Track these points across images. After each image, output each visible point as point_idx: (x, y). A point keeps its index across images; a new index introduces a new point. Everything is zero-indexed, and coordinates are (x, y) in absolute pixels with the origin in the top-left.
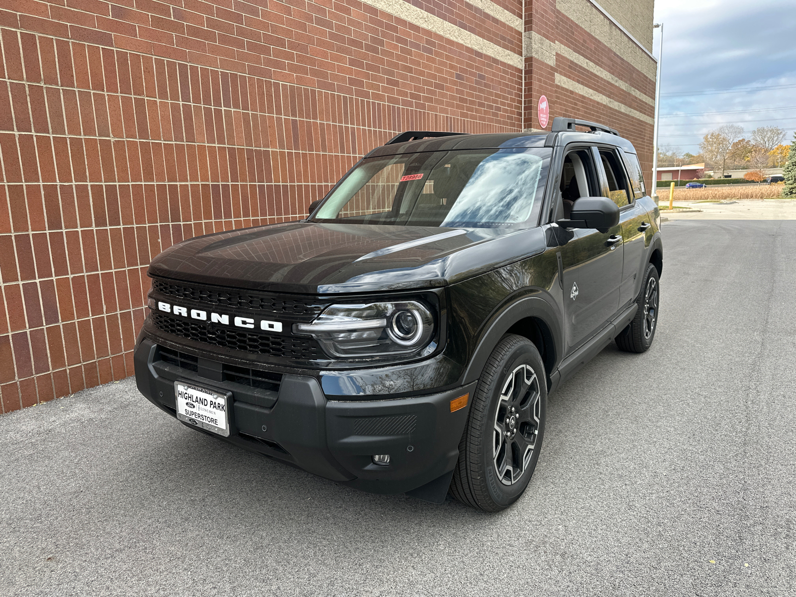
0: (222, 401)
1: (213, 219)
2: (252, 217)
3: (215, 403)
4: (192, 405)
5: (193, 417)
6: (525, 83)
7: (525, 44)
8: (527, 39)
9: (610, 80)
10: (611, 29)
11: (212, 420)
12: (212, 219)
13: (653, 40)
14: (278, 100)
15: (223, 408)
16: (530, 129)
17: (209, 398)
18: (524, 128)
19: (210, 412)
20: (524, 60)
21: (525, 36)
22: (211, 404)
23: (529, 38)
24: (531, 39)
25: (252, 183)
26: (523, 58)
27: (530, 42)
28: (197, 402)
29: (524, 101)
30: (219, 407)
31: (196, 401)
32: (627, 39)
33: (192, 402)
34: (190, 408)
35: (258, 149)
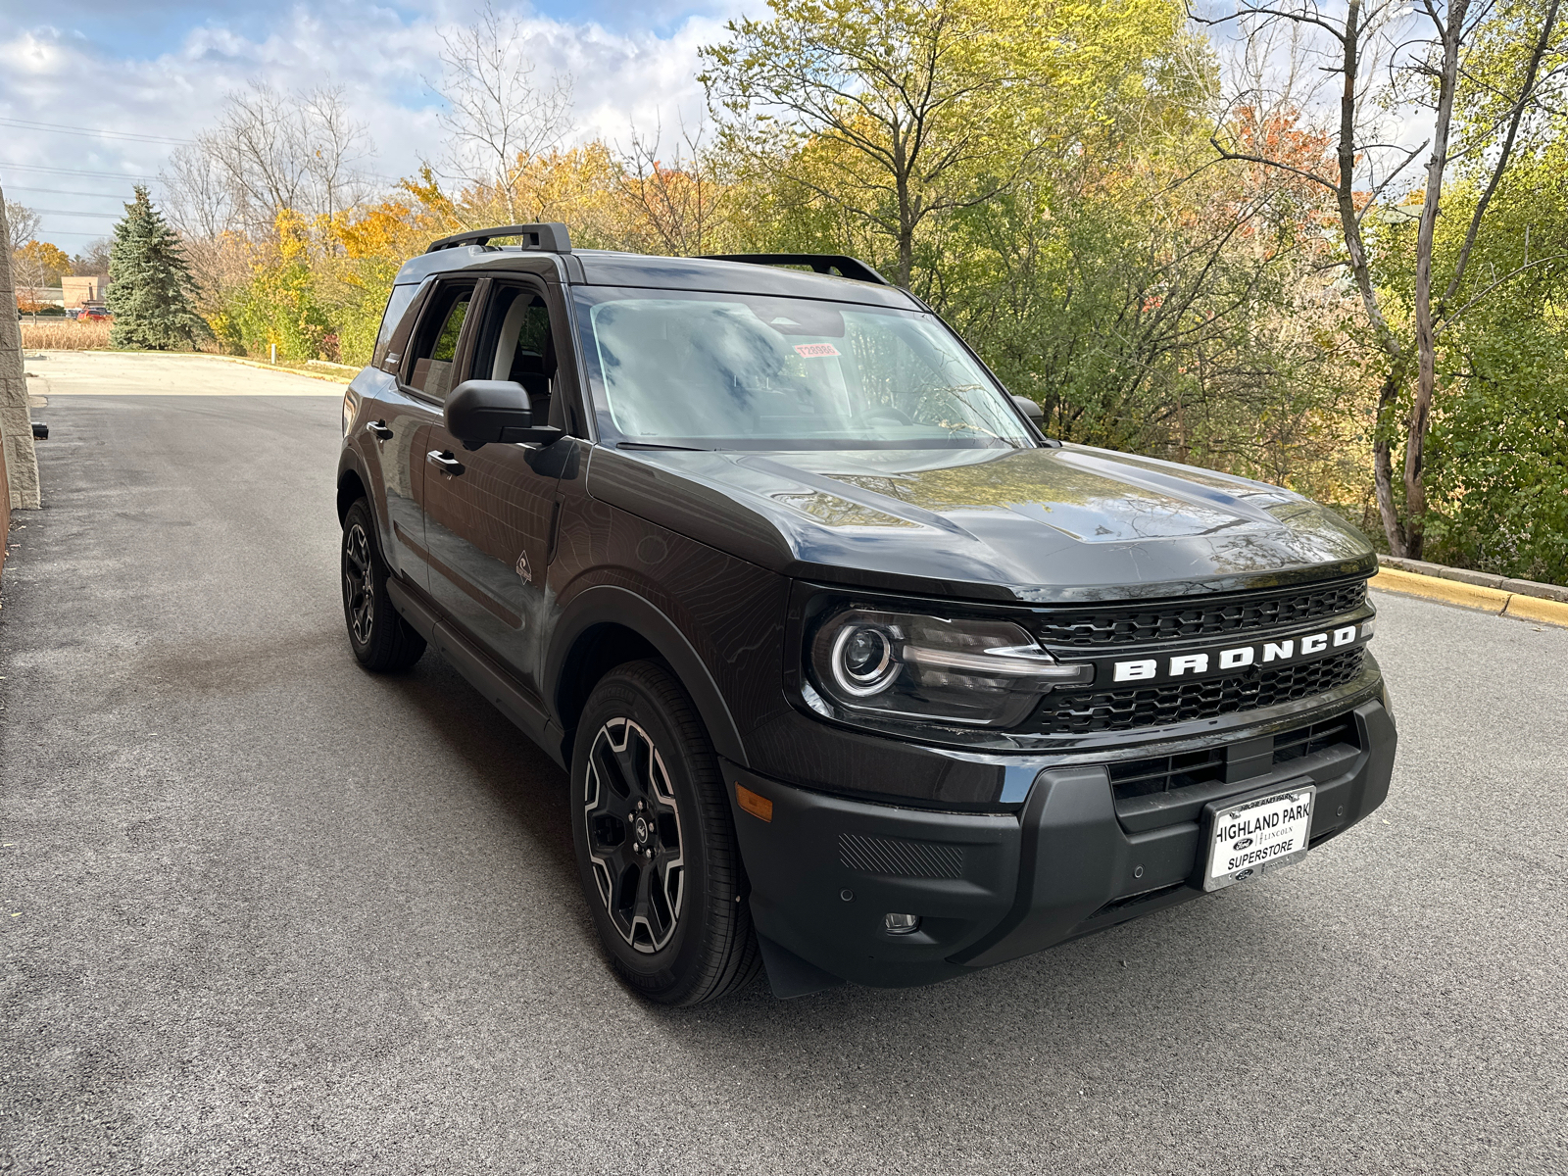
4: (1248, 841)
33: (1246, 836)
34: (1243, 851)
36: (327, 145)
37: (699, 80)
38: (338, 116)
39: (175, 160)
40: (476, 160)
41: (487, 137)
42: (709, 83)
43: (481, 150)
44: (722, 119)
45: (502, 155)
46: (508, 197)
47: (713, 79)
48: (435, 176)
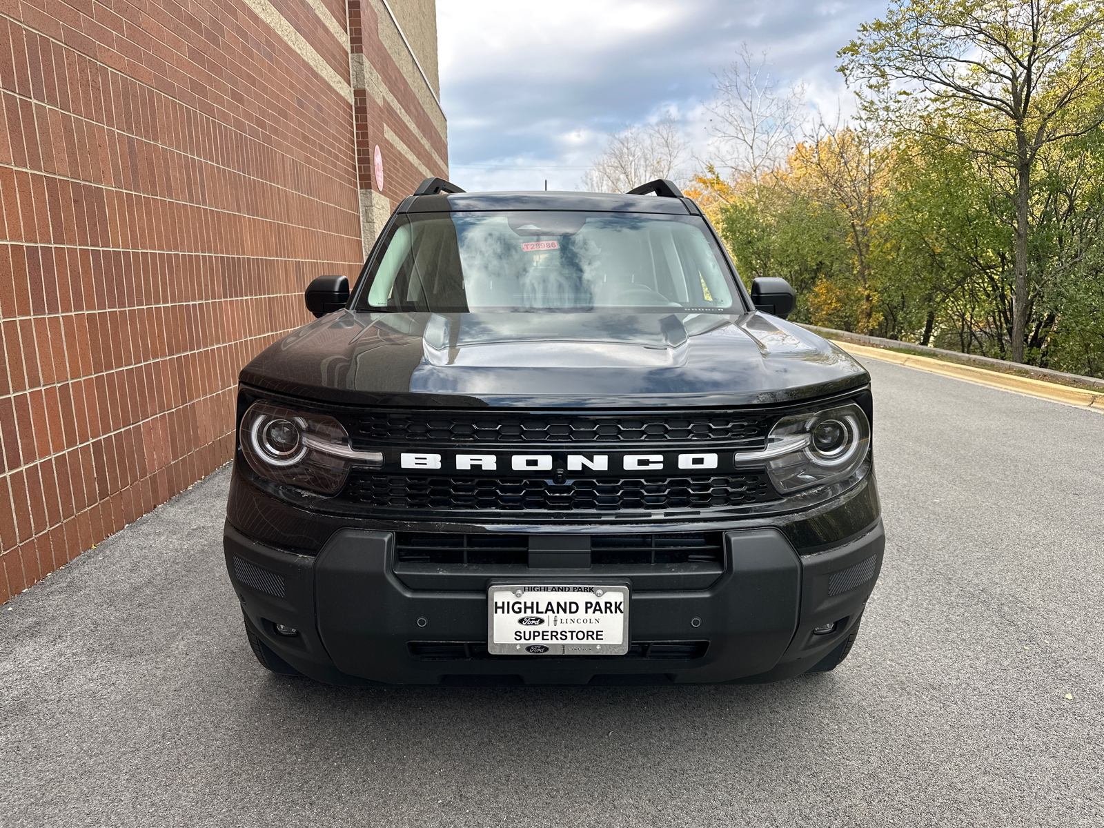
0: (617, 596)
1: (32, 314)
2: (87, 310)
3: (598, 603)
4: (537, 619)
5: (539, 641)
6: (356, 125)
7: (354, 70)
8: (356, 64)
9: (417, 135)
10: (413, 68)
11: (589, 634)
12: (30, 315)
13: (440, 91)
14: (107, 99)
15: (617, 607)
16: (369, 190)
17: (581, 598)
18: (361, 189)
19: (585, 621)
20: (353, 92)
21: (352, 59)
22: (587, 608)
23: (359, 63)
24: (362, 64)
25: (82, 247)
26: (352, 90)
27: (361, 68)
28: (550, 613)
29: (357, 150)
30: (610, 608)
31: (547, 610)
32: (425, 85)
33: (535, 615)
34: (533, 627)
35: (87, 184)
36: (665, 157)
37: (839, 71)
38: (672, 137)
39: (584, 178)
40: (736, 153)
41: (740, 136)
42: (848, 72)
43: (738, 146)
44: (866, 97)
45: (751, 147)
46: (754, 176)
47: (850, 68)
48: (716, 170)
